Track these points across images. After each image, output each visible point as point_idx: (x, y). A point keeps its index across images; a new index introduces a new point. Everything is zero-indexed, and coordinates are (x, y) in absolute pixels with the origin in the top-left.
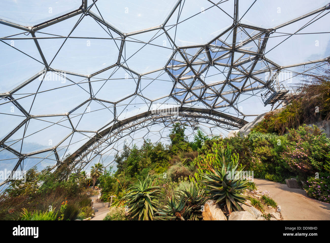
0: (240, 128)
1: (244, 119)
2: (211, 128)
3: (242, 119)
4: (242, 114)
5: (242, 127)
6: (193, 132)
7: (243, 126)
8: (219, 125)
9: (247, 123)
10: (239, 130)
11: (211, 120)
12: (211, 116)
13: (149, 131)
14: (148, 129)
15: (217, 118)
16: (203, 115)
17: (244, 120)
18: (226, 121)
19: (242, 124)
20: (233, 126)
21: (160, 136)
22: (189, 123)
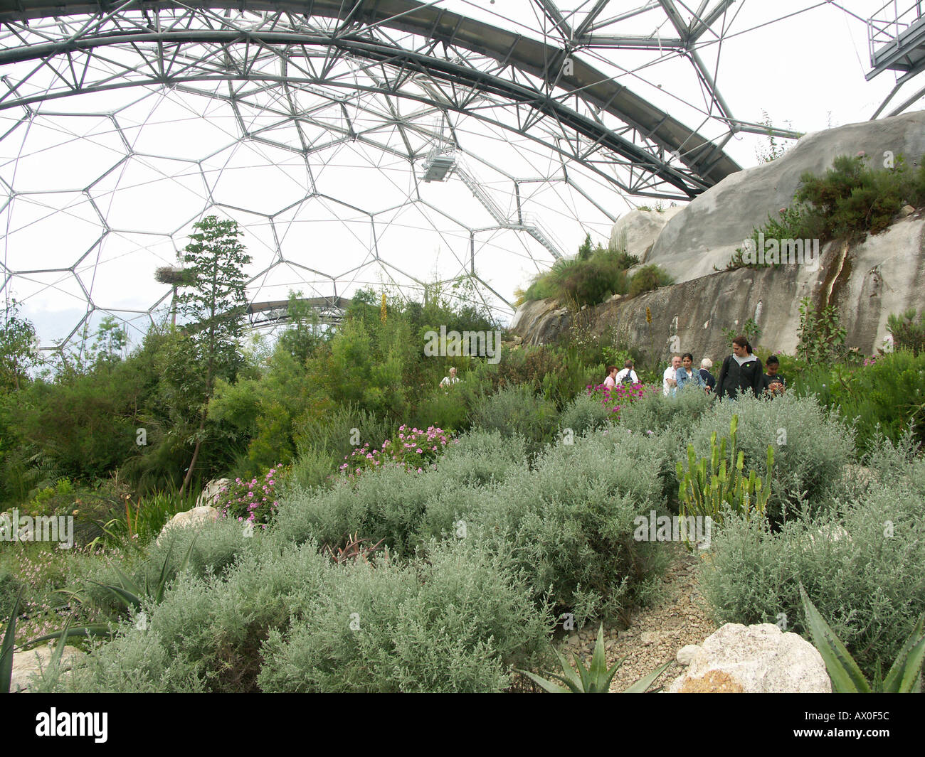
0: (692, 194)
1: (725, 149)
2: (521, 186)
3: (717, 142)
4: (726, 116)
5: (700, 191)
6: (415, 197)
7: (709, 186)
8: (585, 156)
9: (735, 168)
10: (686, 203)
11: (547, 118)
12: (557, 92)
13: (131, 151)
14: (124, 139)
15: (583, 108)
16: (506, 75)
17: (723, 154)
18: (628, 137)
19: (705, 171)
20: (660, 175)
21: (206, 195)
22: (398, 134)
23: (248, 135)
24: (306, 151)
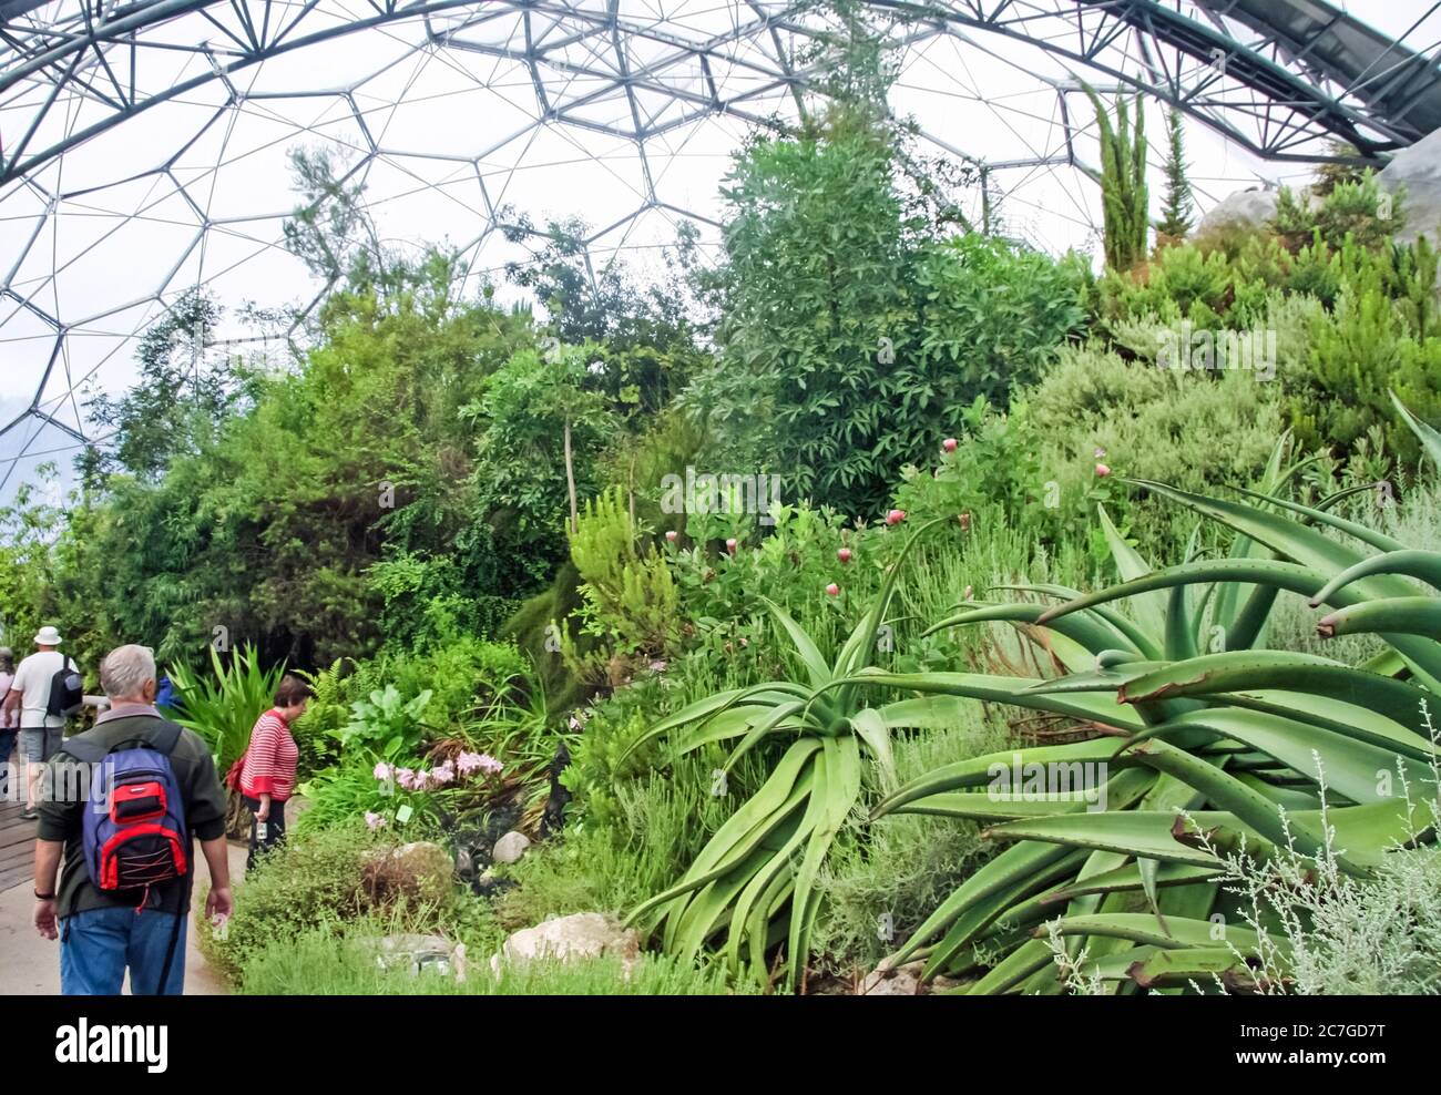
8: (1192, 95)
20: (1320, 121)
23: (550, 113)
24: (641, 134)
